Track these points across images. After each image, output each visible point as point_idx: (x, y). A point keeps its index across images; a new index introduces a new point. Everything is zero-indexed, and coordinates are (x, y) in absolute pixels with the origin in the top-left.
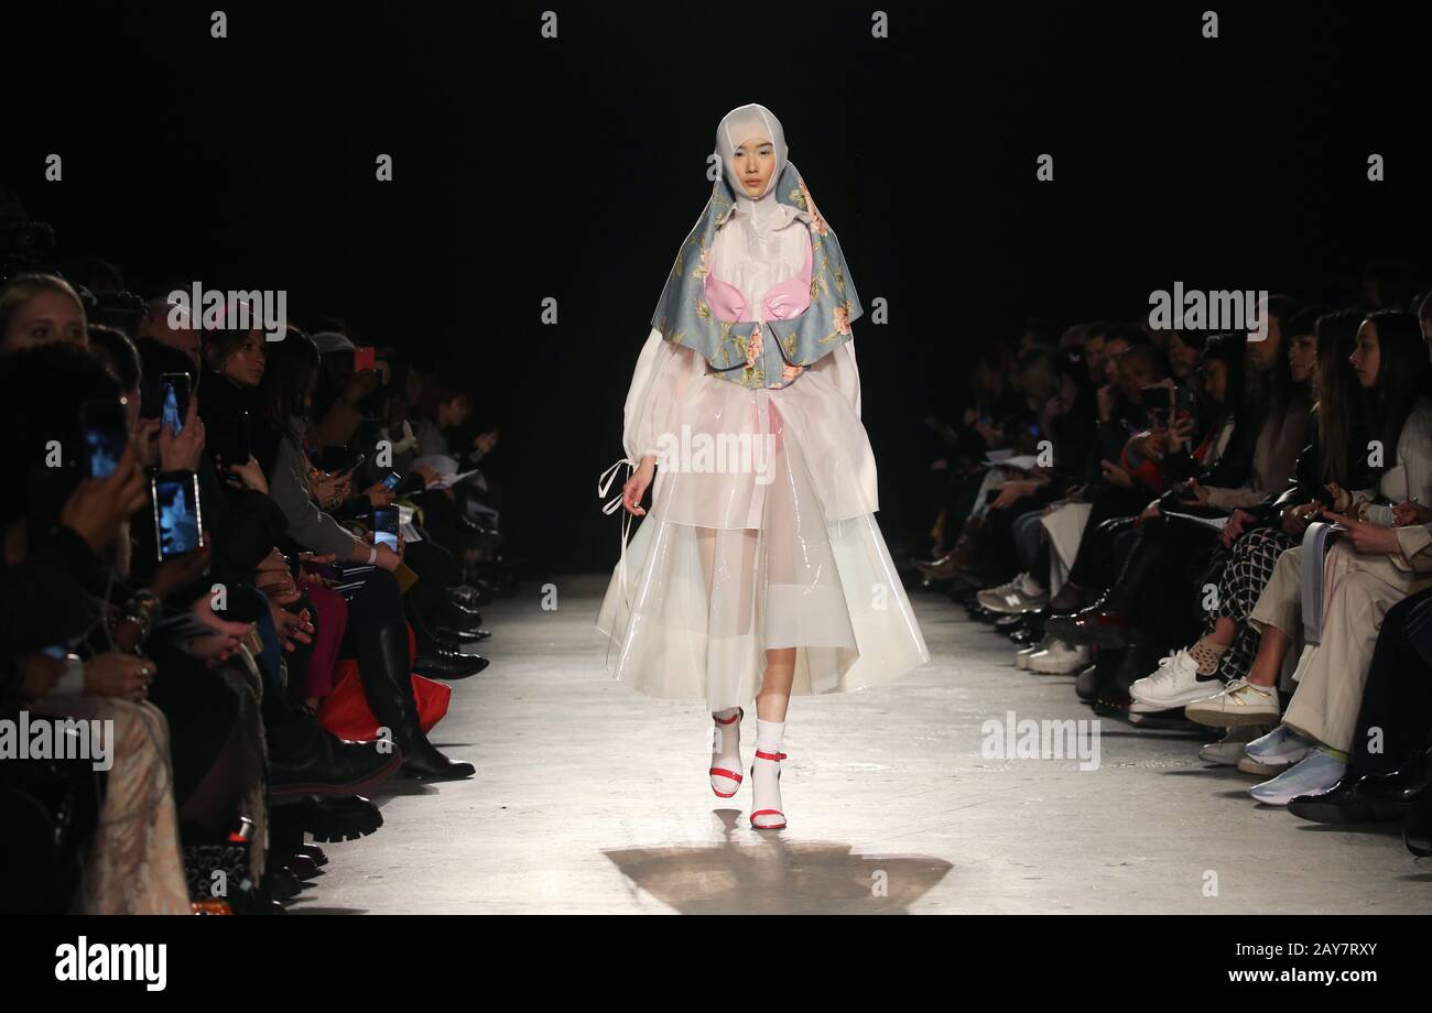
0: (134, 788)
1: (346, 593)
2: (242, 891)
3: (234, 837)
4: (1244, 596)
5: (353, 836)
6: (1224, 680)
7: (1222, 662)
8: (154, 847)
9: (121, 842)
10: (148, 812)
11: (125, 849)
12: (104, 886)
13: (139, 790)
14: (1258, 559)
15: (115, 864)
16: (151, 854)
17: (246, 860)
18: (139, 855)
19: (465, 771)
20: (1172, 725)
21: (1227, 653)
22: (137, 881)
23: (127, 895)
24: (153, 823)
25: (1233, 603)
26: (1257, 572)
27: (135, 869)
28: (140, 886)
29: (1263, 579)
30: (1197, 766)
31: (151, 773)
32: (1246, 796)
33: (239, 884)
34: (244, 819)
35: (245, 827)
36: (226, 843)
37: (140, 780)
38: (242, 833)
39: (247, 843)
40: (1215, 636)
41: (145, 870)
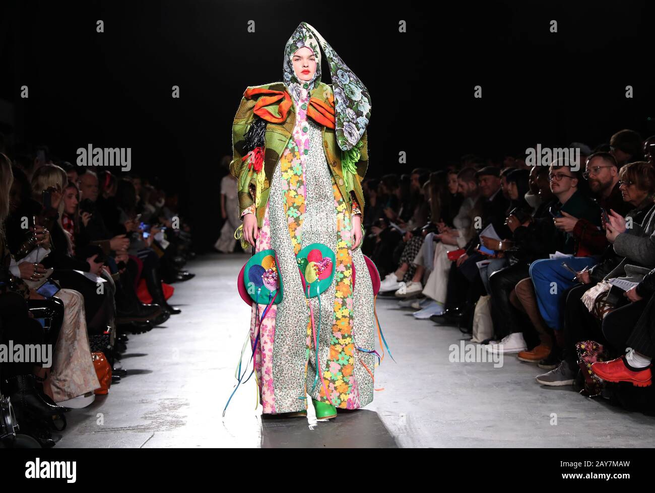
0: (72, 318)
1: (142, 259)
2: (107, 349)
3: (105, 332)
4: (410, 257)
5: (144, 332)
6: (406, 282)
7: (404, 276)
8: (79, 336)
9: (68, 335)
10: (77, 325)
11: (70, 336)
12: (63, 348)
13: (74, 318)
14: (415, 246)
15: (66, 341)
16: (78, 338)
17: (109, 339)
18: (74, 338)
19: (178, 312)
20: (390, 295)
21: (406, 274)
22: (73, 346)
23: (70, 351)
24: (79, 329)
25: (407, 259)
26: (415, 250)
27: (73, 343)
28: (74, 348)
29: (416, 252)
30: (397, 307)
31: (78, 312)
32: (412, 315)
33: (106, 347)
34: (108, 327)
35: (109, 329)
36: (103, 334)
37: (74, 315)
38: (108, 331)
39: (109, 334)
40: (402, 268)
41: (76, 343)
